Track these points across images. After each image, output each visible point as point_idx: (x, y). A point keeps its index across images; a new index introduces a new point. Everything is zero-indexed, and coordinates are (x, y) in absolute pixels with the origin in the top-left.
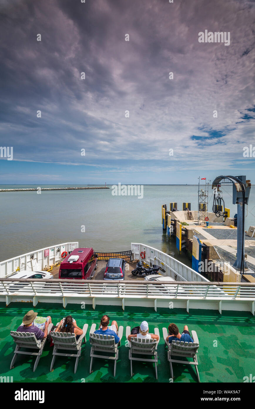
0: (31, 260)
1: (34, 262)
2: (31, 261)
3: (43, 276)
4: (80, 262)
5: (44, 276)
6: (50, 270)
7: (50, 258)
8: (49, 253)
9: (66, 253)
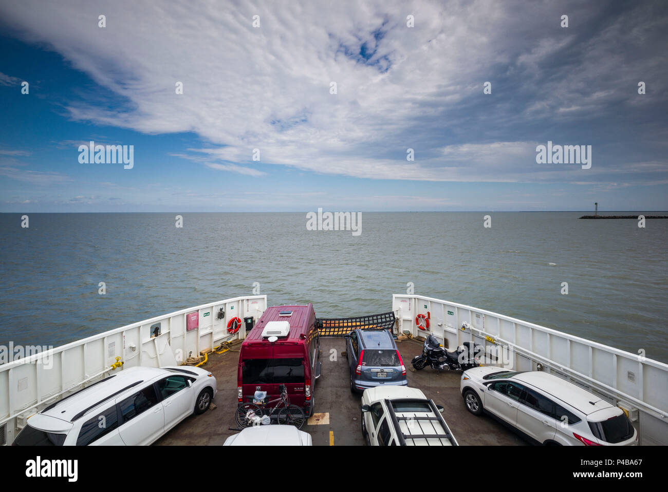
0: (152, 339)
1: (161, 341)
2: (154, 340)
3: (189, 381)
4: (295, 338)
5: (193, 380)
6: (202, 363)
7: (202, 332)
8: (198, 320)
9: (239, 321)
